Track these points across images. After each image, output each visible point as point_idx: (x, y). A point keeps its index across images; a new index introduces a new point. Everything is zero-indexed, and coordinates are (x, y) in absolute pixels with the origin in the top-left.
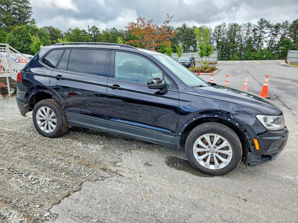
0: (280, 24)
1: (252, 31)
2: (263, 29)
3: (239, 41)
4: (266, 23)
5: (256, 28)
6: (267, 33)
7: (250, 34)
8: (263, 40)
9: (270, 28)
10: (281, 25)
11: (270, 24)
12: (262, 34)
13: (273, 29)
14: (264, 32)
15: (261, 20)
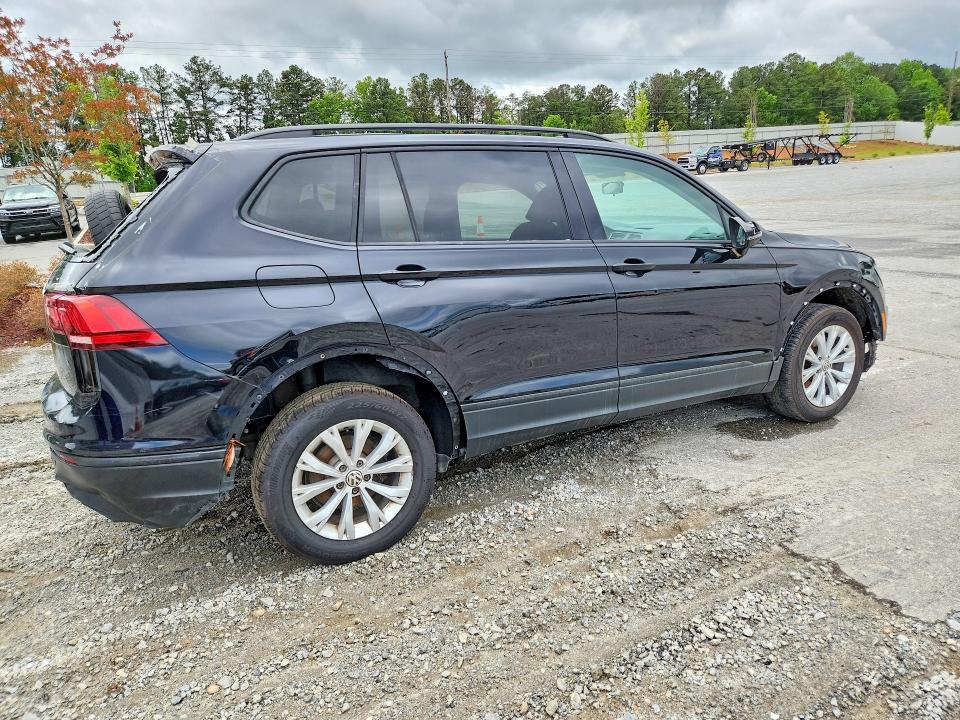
0: (251, 78)
1: (174, 96)
2: (208, 89)
3: (144, 127)
4: (210, 72)
5: (188, 85)
6: (221, 103)
7: (171, 103)
8: (217, 125)
9: (226, 89)
10: (255, 80)
11: (224, 76)
12: (210, 105)
13: (236, 91)
14: (214, 101)
15: (194, 60)
